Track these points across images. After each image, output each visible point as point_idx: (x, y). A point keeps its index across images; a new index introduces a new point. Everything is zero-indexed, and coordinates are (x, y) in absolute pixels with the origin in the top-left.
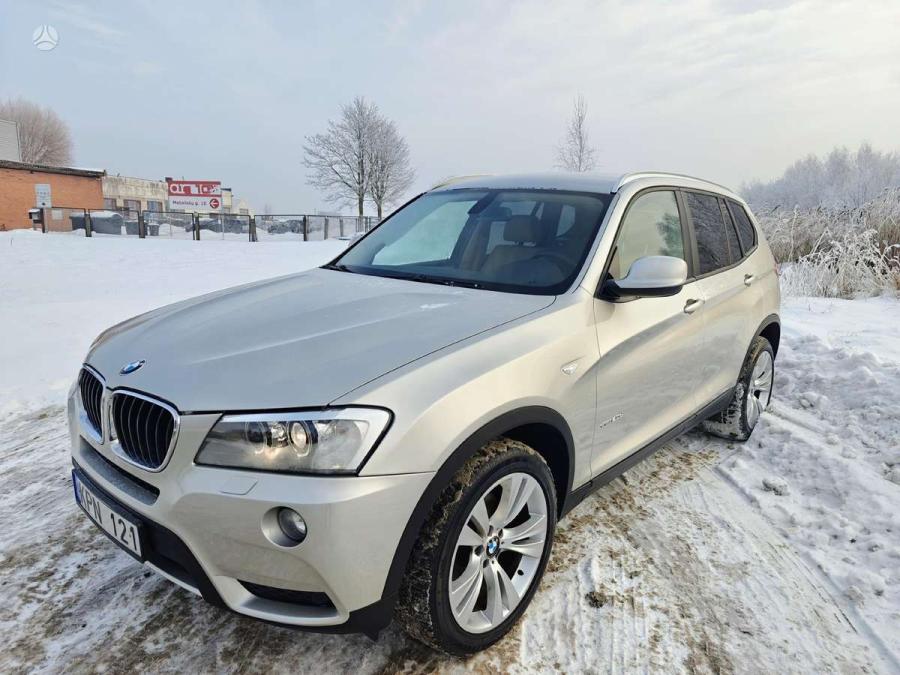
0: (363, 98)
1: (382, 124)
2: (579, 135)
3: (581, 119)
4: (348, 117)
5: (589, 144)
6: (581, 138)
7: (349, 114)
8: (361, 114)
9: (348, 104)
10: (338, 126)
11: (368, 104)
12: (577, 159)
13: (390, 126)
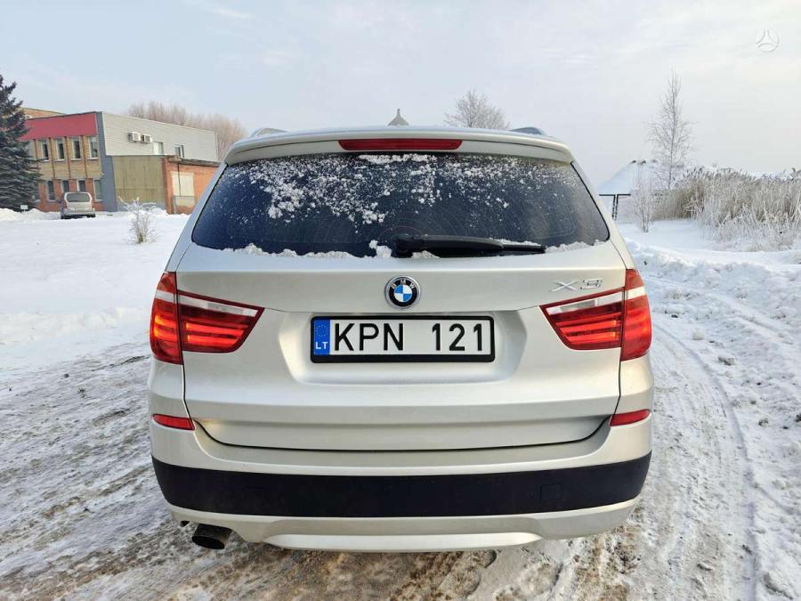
0: (474, 91)
1: (491, 112)
2: (672, 109)
3: (675, 95)
4: (461, 108)
5: (682, 117)
6: (674, 112)
7: (462, 106)
8: (473, 105)
9: (461, 98)
10: (453, 117)
11: (478, 96)
12: (670, 133)
13: (498, 114)
